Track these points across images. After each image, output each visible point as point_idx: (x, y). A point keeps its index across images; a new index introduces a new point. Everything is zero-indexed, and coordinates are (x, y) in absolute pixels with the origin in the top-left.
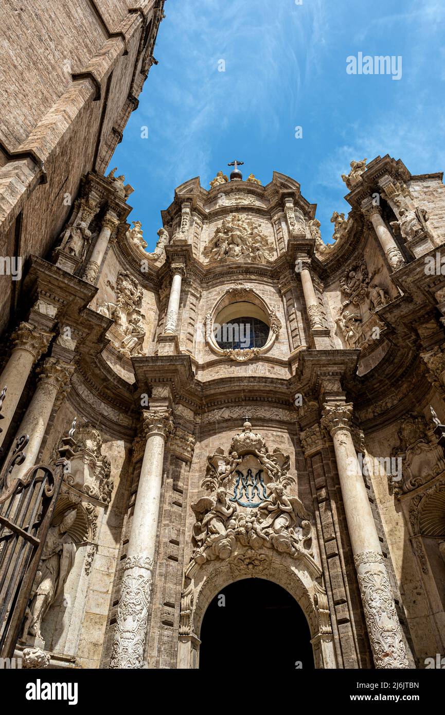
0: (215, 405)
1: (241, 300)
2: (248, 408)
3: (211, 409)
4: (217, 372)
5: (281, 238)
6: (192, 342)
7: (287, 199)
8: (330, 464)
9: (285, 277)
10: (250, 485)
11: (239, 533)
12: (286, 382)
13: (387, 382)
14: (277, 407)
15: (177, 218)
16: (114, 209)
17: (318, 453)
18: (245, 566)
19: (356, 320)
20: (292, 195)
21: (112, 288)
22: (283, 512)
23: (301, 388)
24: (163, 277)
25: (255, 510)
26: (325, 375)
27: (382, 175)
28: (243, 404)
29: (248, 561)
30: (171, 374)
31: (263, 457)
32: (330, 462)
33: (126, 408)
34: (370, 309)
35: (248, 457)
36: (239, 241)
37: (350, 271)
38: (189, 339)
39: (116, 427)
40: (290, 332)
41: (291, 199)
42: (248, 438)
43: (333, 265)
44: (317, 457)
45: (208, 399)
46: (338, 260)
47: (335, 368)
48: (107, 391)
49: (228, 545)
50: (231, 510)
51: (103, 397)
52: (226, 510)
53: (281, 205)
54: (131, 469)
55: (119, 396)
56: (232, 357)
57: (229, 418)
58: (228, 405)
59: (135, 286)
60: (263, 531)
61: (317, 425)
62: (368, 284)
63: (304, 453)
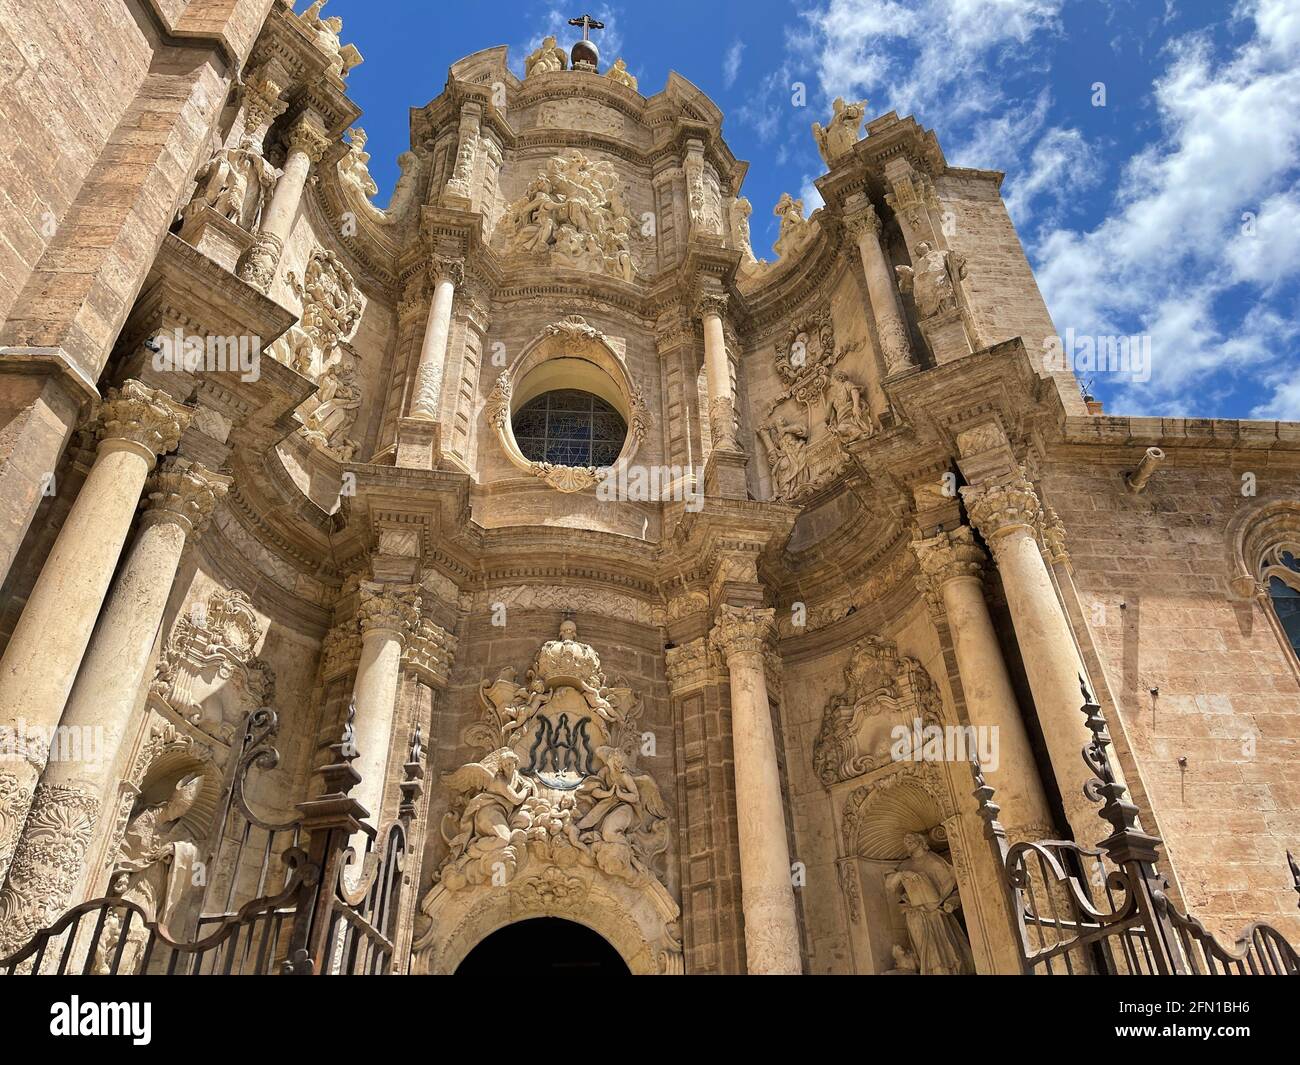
0: (504, 578)
1: (574, 355)
2: (572, 590)
3: (497, 583)
4: (514, 508)
5: (669, 229)
6: (464, 433)
7: (690, 142)
8: (718, 717)
9: (668, 320)
10: (562, 744)
11: (534, 838)
12: (651, 548)
13: (839, 570)
14: (627, 595)
15: (446, 133)
16: (319, 107)
17: (696, 694)
18: (540, 897)
19: (798, 438)
20: (702, 134)
21: (297, 289)
22: (622, 802)
23: (679, 563)
24: (407, 274)
25: (571, 796)
26: (730, 547)
27: (892, 156)
28: (564, 581)
29: (544, 887)
30: (423, 509)
31: (593, 693)
32: (718, 713)
33: (313, 562)
34: (828, 422)
35: (563, 691)
36: (583, 220)
37: (800, 332)
38: (458, 428)
39: (291, 603)
40: (667, 441)
41: (700, 143)
42: (570, 654)
43: (767, 310)
44: (695, 701)
45: (492, 564)
46: (779, 301)
47: (750, 537)
48: (275, 524)
49: (511, 859)
50: (523, 793)
51: (268, 536)
52: (514, 793)
53: (677, 149)
54: (318, 693)
55: (300, 537)
56: (548, 480)
57: (532, 607)
58: (532, 579)
59: (345, 287)
60: (583, 837)
61: (702, 639)
62: (829, 366)
63: (669, 689)
